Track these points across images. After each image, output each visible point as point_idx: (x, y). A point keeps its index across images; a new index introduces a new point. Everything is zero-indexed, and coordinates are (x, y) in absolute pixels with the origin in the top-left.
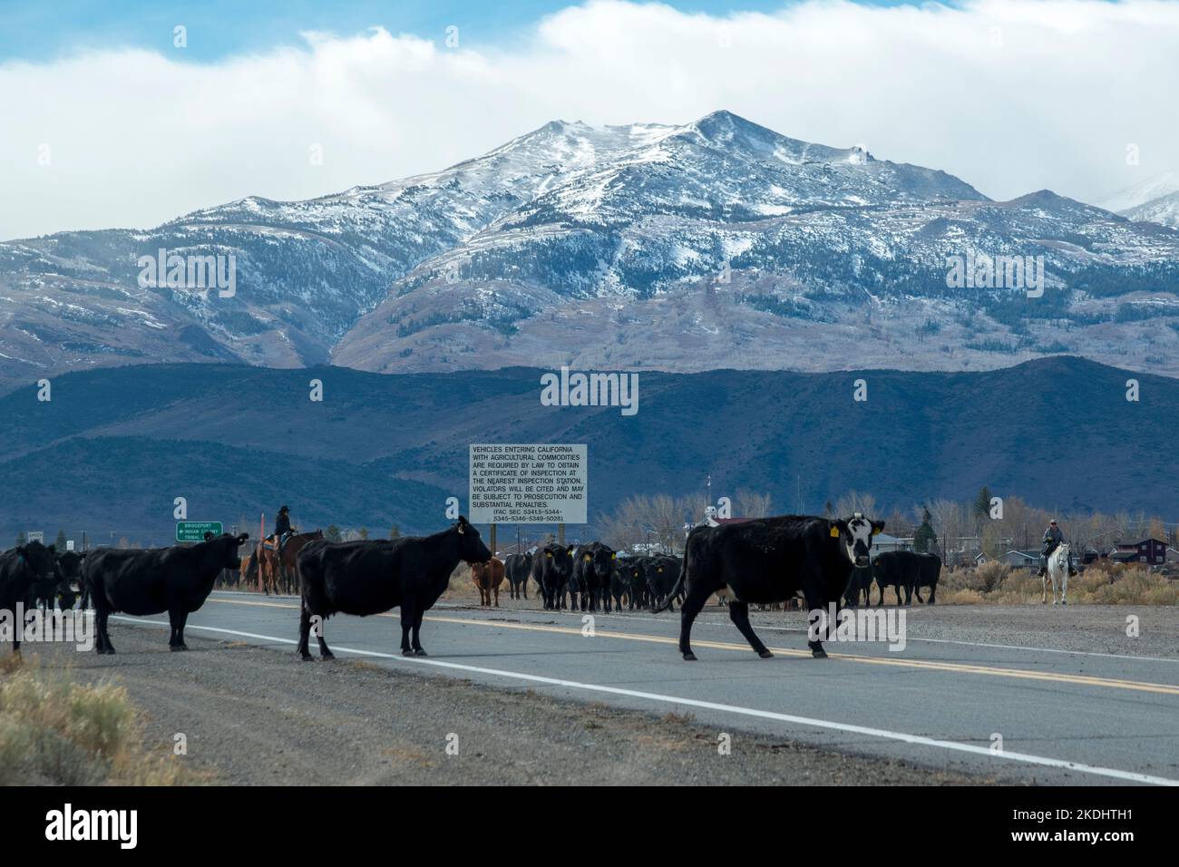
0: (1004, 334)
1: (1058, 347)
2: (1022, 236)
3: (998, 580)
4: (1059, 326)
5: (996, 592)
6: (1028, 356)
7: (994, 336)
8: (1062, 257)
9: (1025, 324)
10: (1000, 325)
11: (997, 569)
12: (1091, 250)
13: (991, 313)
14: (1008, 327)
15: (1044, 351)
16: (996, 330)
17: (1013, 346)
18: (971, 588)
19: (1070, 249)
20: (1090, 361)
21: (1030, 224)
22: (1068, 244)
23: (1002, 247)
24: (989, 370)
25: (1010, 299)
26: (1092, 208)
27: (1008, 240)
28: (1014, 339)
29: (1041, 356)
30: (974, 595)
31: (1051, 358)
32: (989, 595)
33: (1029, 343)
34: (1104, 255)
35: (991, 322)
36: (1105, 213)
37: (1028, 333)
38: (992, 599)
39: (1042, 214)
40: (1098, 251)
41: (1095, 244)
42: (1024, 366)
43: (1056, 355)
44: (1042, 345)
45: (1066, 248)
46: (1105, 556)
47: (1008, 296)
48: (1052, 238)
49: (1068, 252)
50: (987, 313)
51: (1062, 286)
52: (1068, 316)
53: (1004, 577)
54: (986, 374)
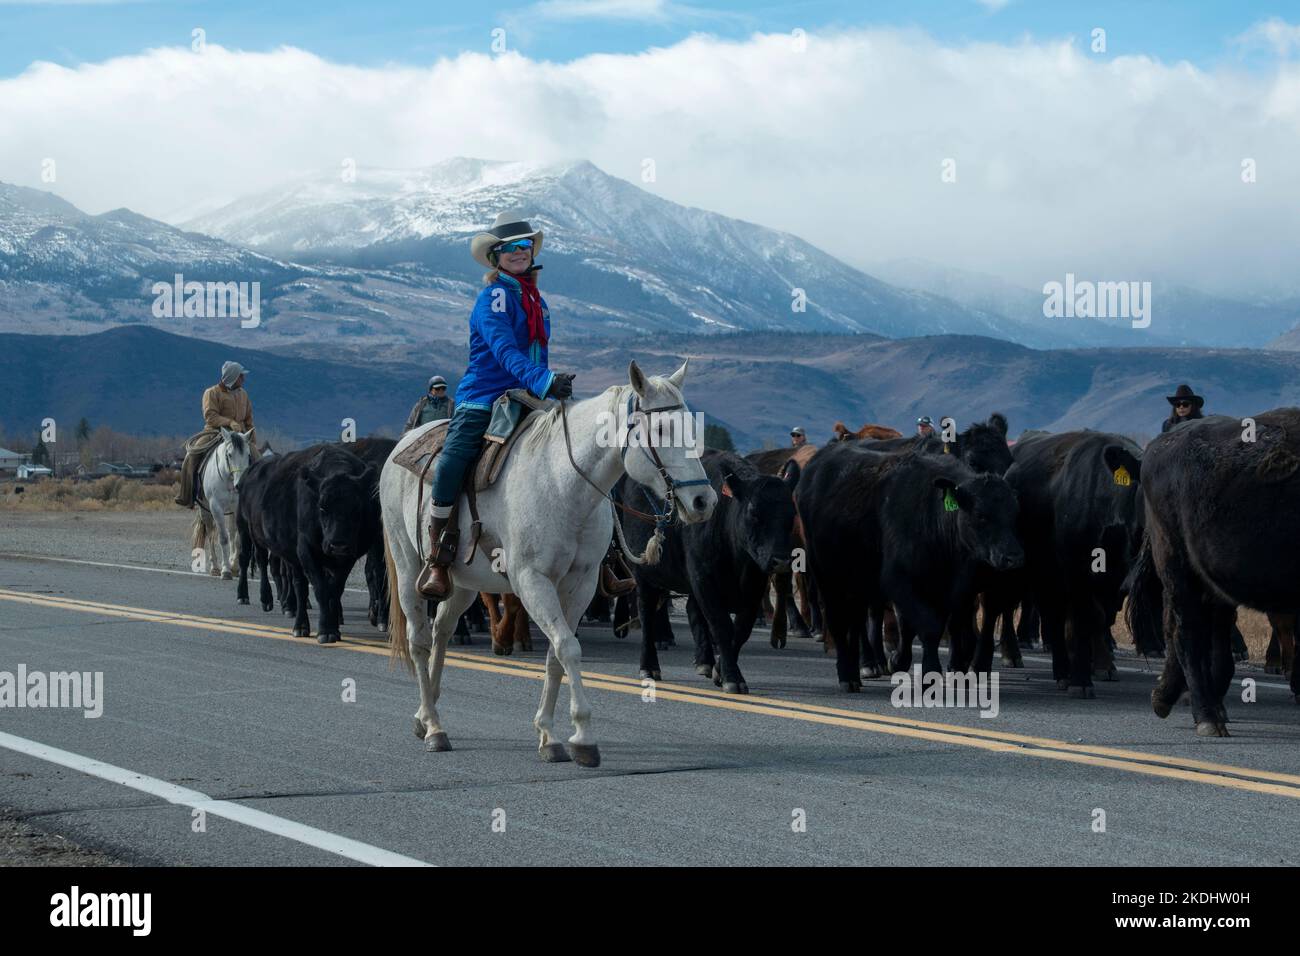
0: (95, 309)
1: (133, 319)
2: (107, 240)
3: (114, 491)
4: (134, 304)
5: (112, 500)
6: (112, 325)
7: (88, 310)
8: (136, 256)
9: (110, 303)
10: (93, 303)
11: (113, 482)
12: (155, 251)
13: (86, 294)
14: (98, 305)
15: (124, 321)
16: (90, 306)
17: (102, 317)
18: (93, 498)
19: (141, 250)
20: (155, 329)
21: (113, 231)
22: (139, 246)
23: (93, 248)
24: (84, 334)
25: (99, 284)
26: (156, 222)
27: (98, 242)
28: (102, 313)
29: (121, 325)
30: (96, 503)
31: (127, 327)
32: (108, 502)
33: (113, 316)
34: (164, 254)
35: (86, 301)
36: (166, 225)
37: (112, 309)
38: (109, 506)
39: (122, 225)
40: (161, 252)
41: (159, 247)
42: (110, 332)
43: (131, 324)
44: (122, 317)
45: (136, 248)
46: (168, 466)
47: (98, 282)
48: (129, 242)
49: (140, 252)
50: (84, 294)
51: (135, 276)
52: (140, 297)
53: (119, 488)
54: (82, 337)
